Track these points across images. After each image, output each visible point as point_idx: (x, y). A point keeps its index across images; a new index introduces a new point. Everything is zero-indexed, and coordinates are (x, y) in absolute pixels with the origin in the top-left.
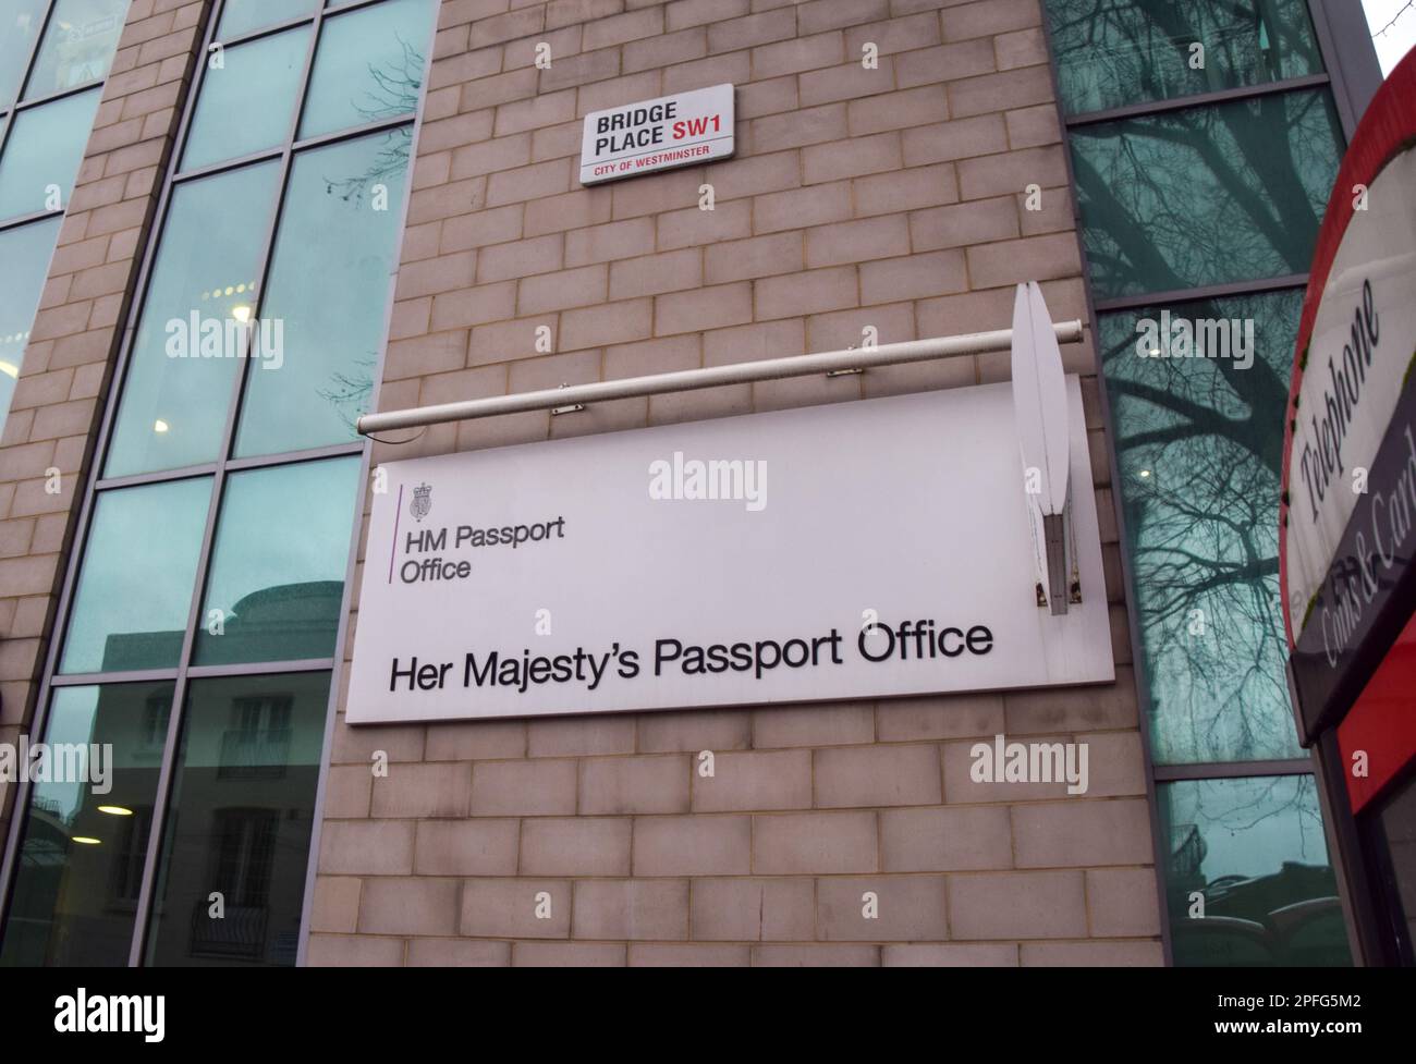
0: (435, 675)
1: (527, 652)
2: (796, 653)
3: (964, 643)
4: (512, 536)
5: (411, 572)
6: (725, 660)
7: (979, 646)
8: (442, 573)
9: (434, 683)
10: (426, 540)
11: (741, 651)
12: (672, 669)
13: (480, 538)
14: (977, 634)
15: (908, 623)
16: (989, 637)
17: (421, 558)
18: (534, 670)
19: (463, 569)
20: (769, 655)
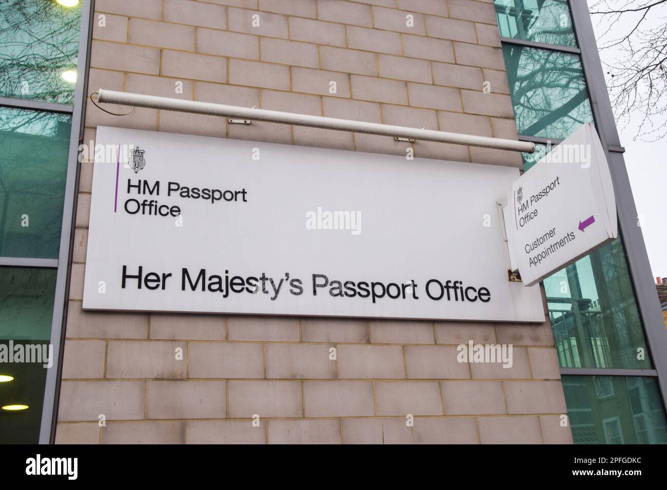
0: (158, 280)
1: (227, 272)
2: (393, 291)
3: (477, 295)
4: (210, 195)
5: (132, 206)
6: (354, 290)
7: (485, 298)
8: (158, 211)
9: (158, 286)
10: (143, 186)
11: (363, 286)
12: (323, 292)
13: (187, 193)
14: (483, 291)
15: (450, 282)
16: (488, 294)
17: (141, 198)
18: (232, 284)
19: (175, 211)
20: (379, 290)
